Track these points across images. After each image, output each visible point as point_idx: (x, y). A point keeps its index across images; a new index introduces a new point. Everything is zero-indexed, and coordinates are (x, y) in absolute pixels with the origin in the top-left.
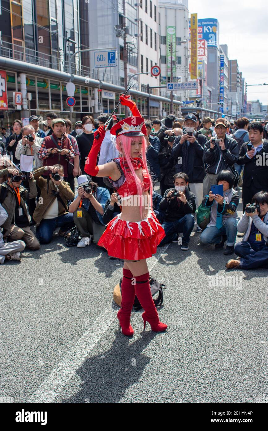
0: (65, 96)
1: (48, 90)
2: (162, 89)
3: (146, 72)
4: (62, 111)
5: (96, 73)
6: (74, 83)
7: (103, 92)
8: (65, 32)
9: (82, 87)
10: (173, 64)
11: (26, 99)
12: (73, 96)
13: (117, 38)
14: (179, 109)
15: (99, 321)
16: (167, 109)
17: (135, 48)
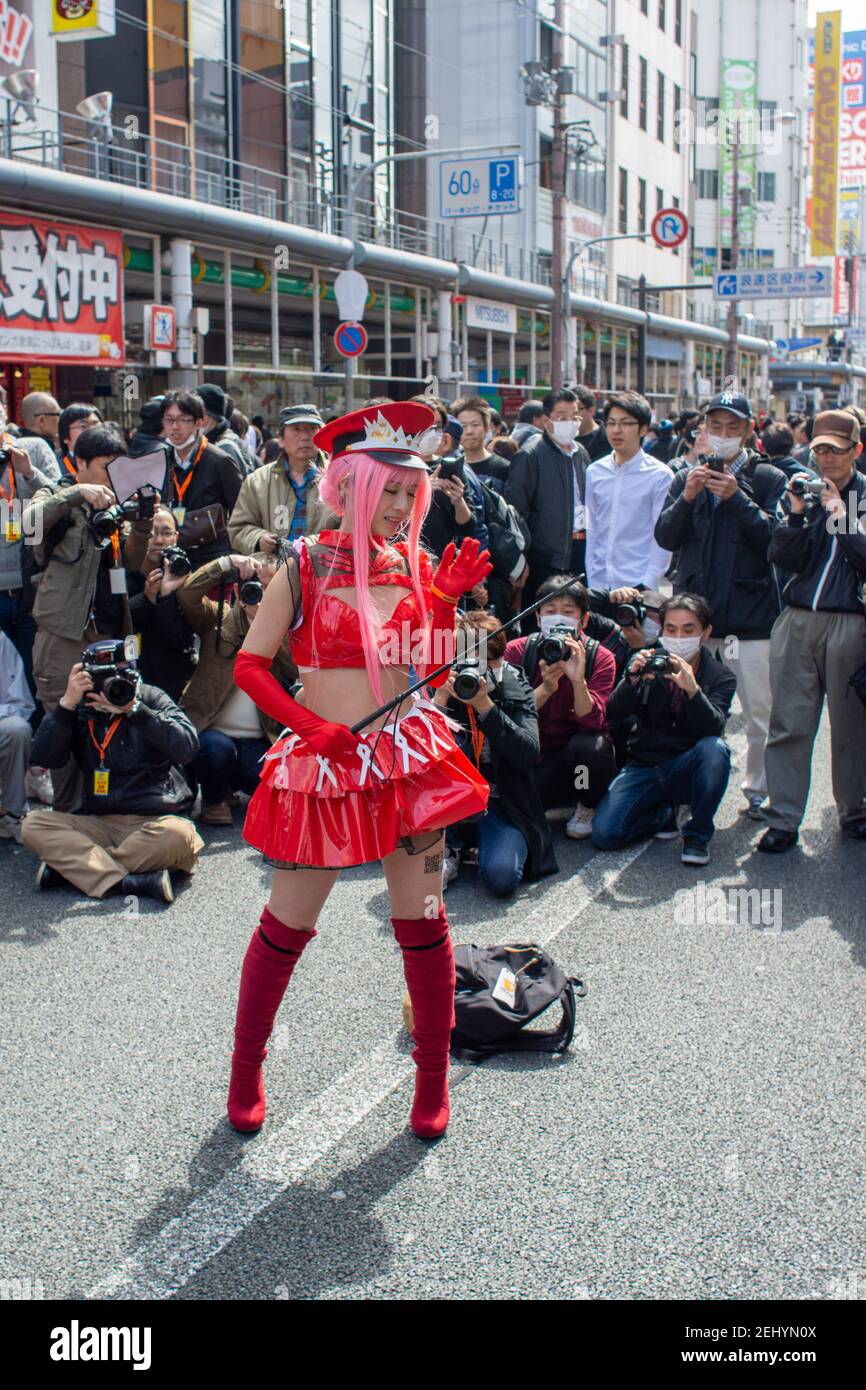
0: (331, 320)
1: (269, 297)
2: (697, 292)
3: (636, 234)
4: (319, 373)
5: (448, 236)
6: (363, 273)
7: (472, 304)
8: (342, 90)
9: (392, 286)
10: (739, 201)
11: (188, 329)
12: (360, 319)
13: (529, 109)
14: (759, 367)
15: (346, 1086)
16: (714, 369)
17: (595, 143)
